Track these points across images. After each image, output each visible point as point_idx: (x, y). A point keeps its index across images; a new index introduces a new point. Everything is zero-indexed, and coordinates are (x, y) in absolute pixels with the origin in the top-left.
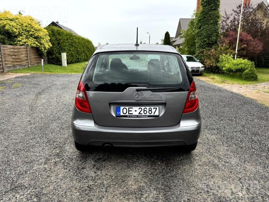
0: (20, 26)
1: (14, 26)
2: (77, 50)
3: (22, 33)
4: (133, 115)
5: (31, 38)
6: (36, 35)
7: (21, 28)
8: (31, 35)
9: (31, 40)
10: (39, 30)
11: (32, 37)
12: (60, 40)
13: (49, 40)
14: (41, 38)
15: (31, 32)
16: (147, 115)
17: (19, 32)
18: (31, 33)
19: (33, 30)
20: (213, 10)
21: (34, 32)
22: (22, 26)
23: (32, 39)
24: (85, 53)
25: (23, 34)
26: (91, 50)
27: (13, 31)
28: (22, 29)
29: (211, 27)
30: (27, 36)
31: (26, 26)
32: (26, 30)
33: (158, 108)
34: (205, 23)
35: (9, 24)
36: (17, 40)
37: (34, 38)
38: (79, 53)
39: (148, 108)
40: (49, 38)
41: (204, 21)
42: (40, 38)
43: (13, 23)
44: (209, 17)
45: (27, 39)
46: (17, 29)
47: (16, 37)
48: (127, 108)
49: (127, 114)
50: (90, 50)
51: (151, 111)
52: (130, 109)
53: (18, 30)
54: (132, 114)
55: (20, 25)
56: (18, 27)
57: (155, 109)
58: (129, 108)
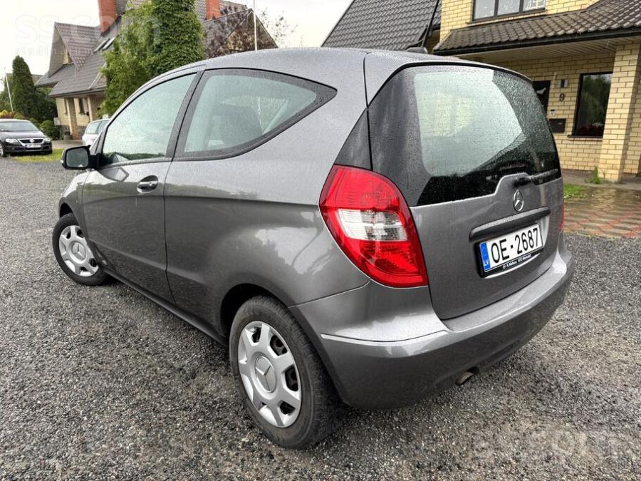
4: (511, 261)
16: (529, 254)
20: (182, 8)
29: (187, 50)
34: (168, 39)
39: (526, 231)
41: (167, 34)
44: (177, 26)
49: (501, 261)
51: (531, 238)
52: (503, 245)
54: (508, 257)
57: (536, 232)
58: (501, 242)
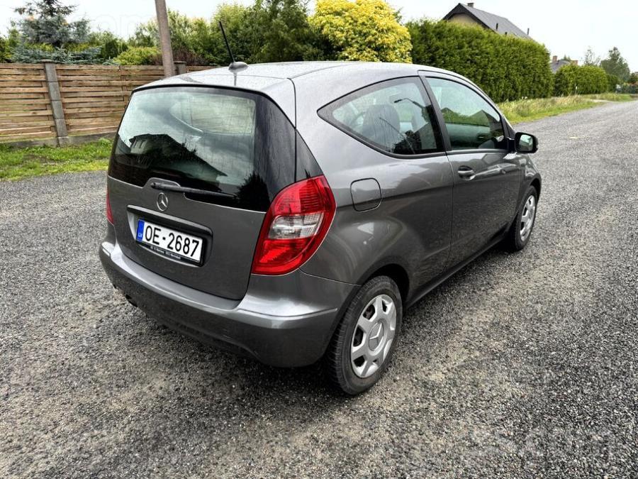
0: (350, 24)
1: (340, 26)
2: (484, 74)
3: (353, 39)
4: (159, 248)
5: (369, 49)
6: (380, 41)
7: (352, 29)
8: (369, 44)
9: (366, 54)
10: (388, 30)
11: (370, 47)
12: (437, 49)
13: (409, 51)
14: (388, 47)
15: (371, 36)
16: (179, 255)
17: (346, 38)
18: (370, 38)
19: (374, 31)
21: (376, 36)
22: (355, 24)
23: (369, 52)
24: (510, 79)
25: (354, 41)
26: (532, 71)
27: (334, 36)
28: (354, 31)
30: (361, 46)
31: (363, 24)
32: (360, 32)
33: (201, 241)
35: (331, 23)
36: (341, 56)
37: (375, 50)
38: (489, 81)
39: (184, 236)
40: (410, 47)
42: (386, 48)
43: (338, 21)
45: (359, 53)
46: (342, 31)
47: (340, 49)
48: (153, 226)
49: (151, 242)
50: (530, 72)
51: (188, 245)
52: (157, 233)
53: (345, 34)
54: (158, 243)
55: (352, 21)
56: (348, 26)
57: (195, 244)
58: (155, 229)
